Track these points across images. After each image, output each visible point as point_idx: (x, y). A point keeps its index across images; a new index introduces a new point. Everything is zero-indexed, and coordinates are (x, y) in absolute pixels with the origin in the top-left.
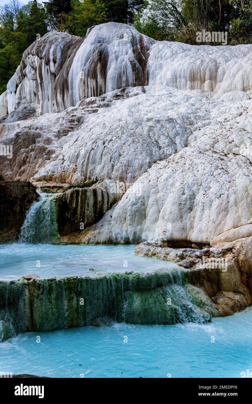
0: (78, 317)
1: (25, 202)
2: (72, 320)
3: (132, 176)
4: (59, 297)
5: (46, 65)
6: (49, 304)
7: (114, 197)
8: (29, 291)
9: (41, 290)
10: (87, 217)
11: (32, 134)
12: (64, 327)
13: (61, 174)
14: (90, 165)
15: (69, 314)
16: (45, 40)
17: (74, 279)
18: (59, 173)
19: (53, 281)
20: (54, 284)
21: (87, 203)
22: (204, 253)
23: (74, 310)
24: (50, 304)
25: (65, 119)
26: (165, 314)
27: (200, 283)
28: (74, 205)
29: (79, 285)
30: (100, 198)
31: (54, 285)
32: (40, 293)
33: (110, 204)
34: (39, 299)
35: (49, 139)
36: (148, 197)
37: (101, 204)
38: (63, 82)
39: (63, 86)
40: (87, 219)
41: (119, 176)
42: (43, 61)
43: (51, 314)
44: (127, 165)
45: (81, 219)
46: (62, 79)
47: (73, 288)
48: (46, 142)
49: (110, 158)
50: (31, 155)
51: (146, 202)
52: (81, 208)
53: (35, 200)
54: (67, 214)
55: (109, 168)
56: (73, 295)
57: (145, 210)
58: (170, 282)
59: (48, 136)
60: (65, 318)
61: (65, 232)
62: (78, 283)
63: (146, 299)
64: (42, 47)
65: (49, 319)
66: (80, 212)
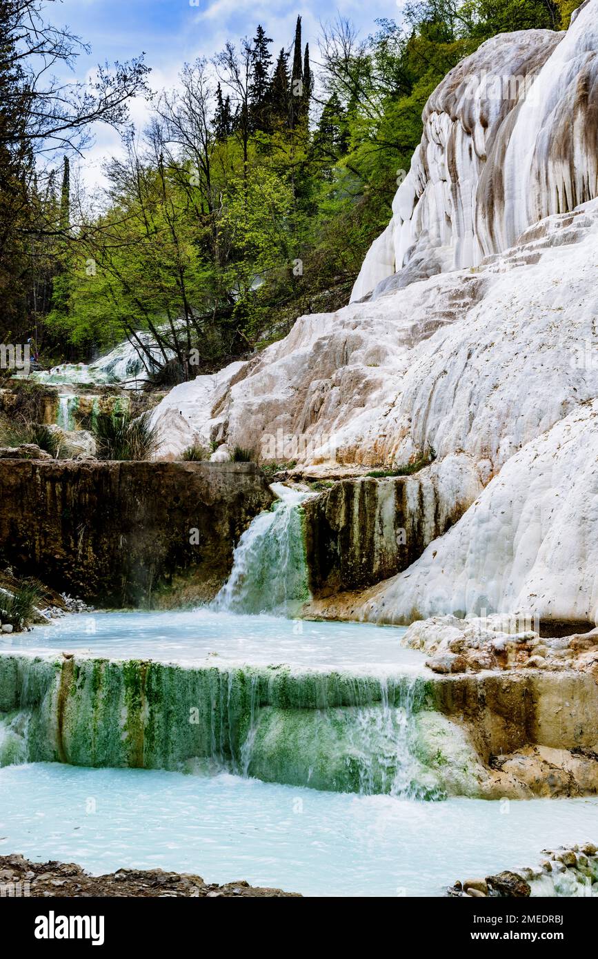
0: (151, 748)
1: (240, 513)
2: (137, 751)
3: (512, 445)
4: (112, 698)
5: (465, 135)
6: (91, 709)
7: (458, 503)
8: (63, 678)
9: (81, 678)
10: (380, 554)
11: (343, 340)
12: (119, 763)
13: (375, 444)
14: (431, 417)
15: (130, 737)
16: (471, 64)
17: (142, 664)
18: (373, 440)
19: (104, 665)
20: (103, 670)
21: (377, 516)
22: (517, 643)
23: (143, 732)
24: (93, 710)
25: (443, 290)
26: (323, 765)
27: (466, 713)
28: (341, 521)
29: (154, 677)
30: (412, 504)
31: (103, 672)
32: (78, 685)
33: (442, 520)
34: (75, 696)
35: (378, 351)
36: (523, 501)
37: (416, 520)
38: (491, 181)
39: (491, 191)
40: (380, 560)
41: (479, 445)
42: (460, 125)
43: (92, 731)
44: (505, 412)
45: (364, 559)
46: (490, 171)
47: (141, 684)
48: (370, 361)
49: (468, 394)
50: (331, 395)
51: (515, 514)
52: (363, 529)
53: (265, 509)
54: (332, 543)
55: (463, 423)
56: (141, 699)
57: (511, 537)
58: (378, 699)
59: (380, 343)
60: (121, 744)
61: (326, 591)
62: (150, 673)
63: (293, 729)
64: (460, 86)
65: (89, 741)
66: (360, 539)
